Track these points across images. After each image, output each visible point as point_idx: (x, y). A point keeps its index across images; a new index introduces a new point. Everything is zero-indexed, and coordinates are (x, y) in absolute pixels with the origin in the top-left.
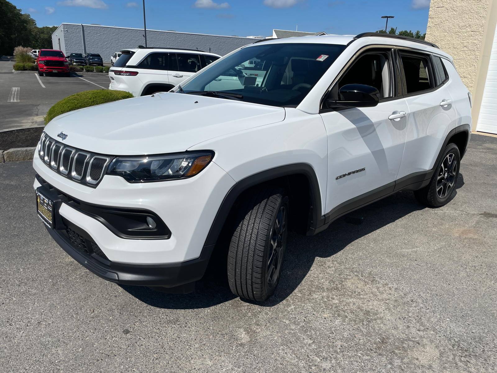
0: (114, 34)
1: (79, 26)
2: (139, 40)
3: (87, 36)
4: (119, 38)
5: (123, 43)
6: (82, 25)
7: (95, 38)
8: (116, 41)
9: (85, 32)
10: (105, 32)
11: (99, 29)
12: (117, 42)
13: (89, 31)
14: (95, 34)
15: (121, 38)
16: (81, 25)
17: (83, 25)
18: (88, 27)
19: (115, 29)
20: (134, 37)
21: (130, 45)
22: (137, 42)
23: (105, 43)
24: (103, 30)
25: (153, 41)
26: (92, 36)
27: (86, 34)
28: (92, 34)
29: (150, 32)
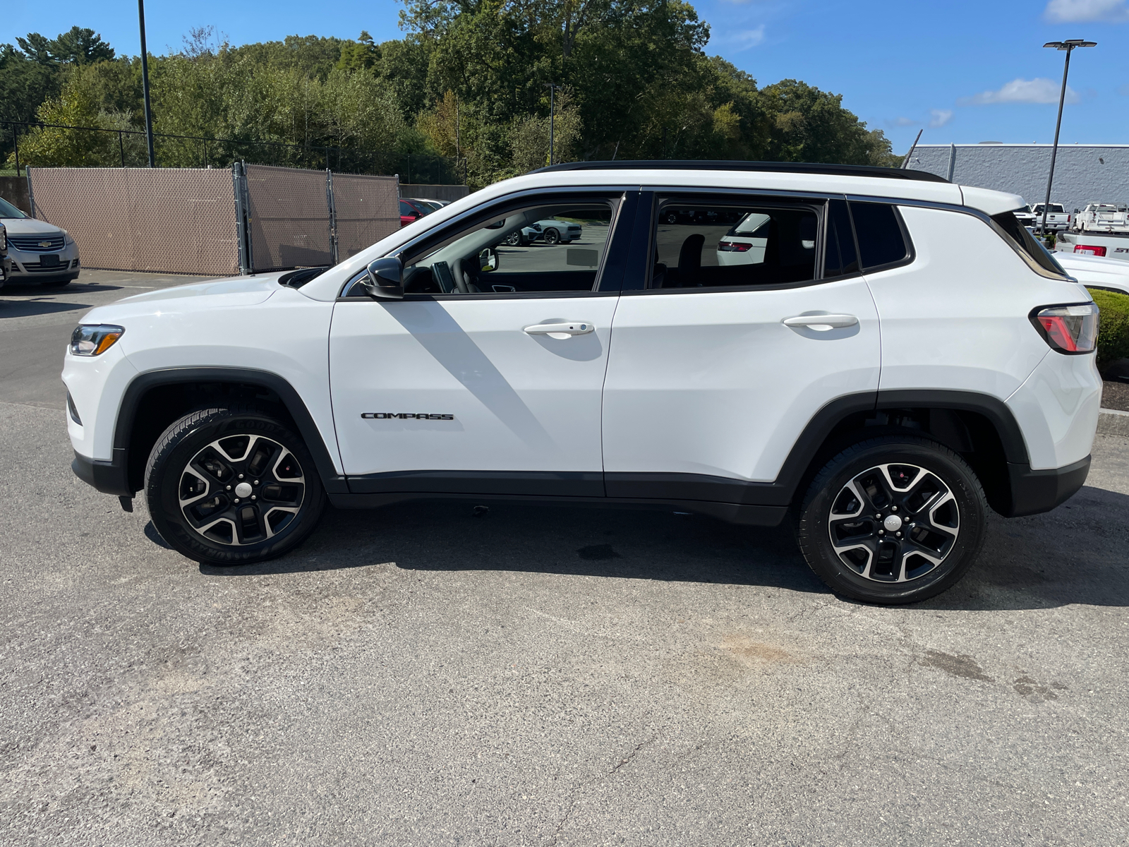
0: (1024, 162)
1: (946, 149)
2: (1086, 170)
3: (960, 168)
4: (1035, 170)
5: (1042, 180)
6: (953, 146)
7: (977, 172)
8: (1026, 176)
9: (956, 162)
10: (1004, 159)
11: (991, 151)
12: (1027, 178)
13: (966, 159)
14: (979, 163)
15: (1040, 168)
16: (951, 145)
17: (955, 145)
18: (967, 149)
19: (1030, 149)
20: (1074, 165)
21: (1060, 184)
22: (1081, 176)
23: (999, 183)
24: (1000, 153)
25: (1126, 172)
26: (971, 168)
27: (958, 165)
28: (971, 165)
29: (1123, 149)
